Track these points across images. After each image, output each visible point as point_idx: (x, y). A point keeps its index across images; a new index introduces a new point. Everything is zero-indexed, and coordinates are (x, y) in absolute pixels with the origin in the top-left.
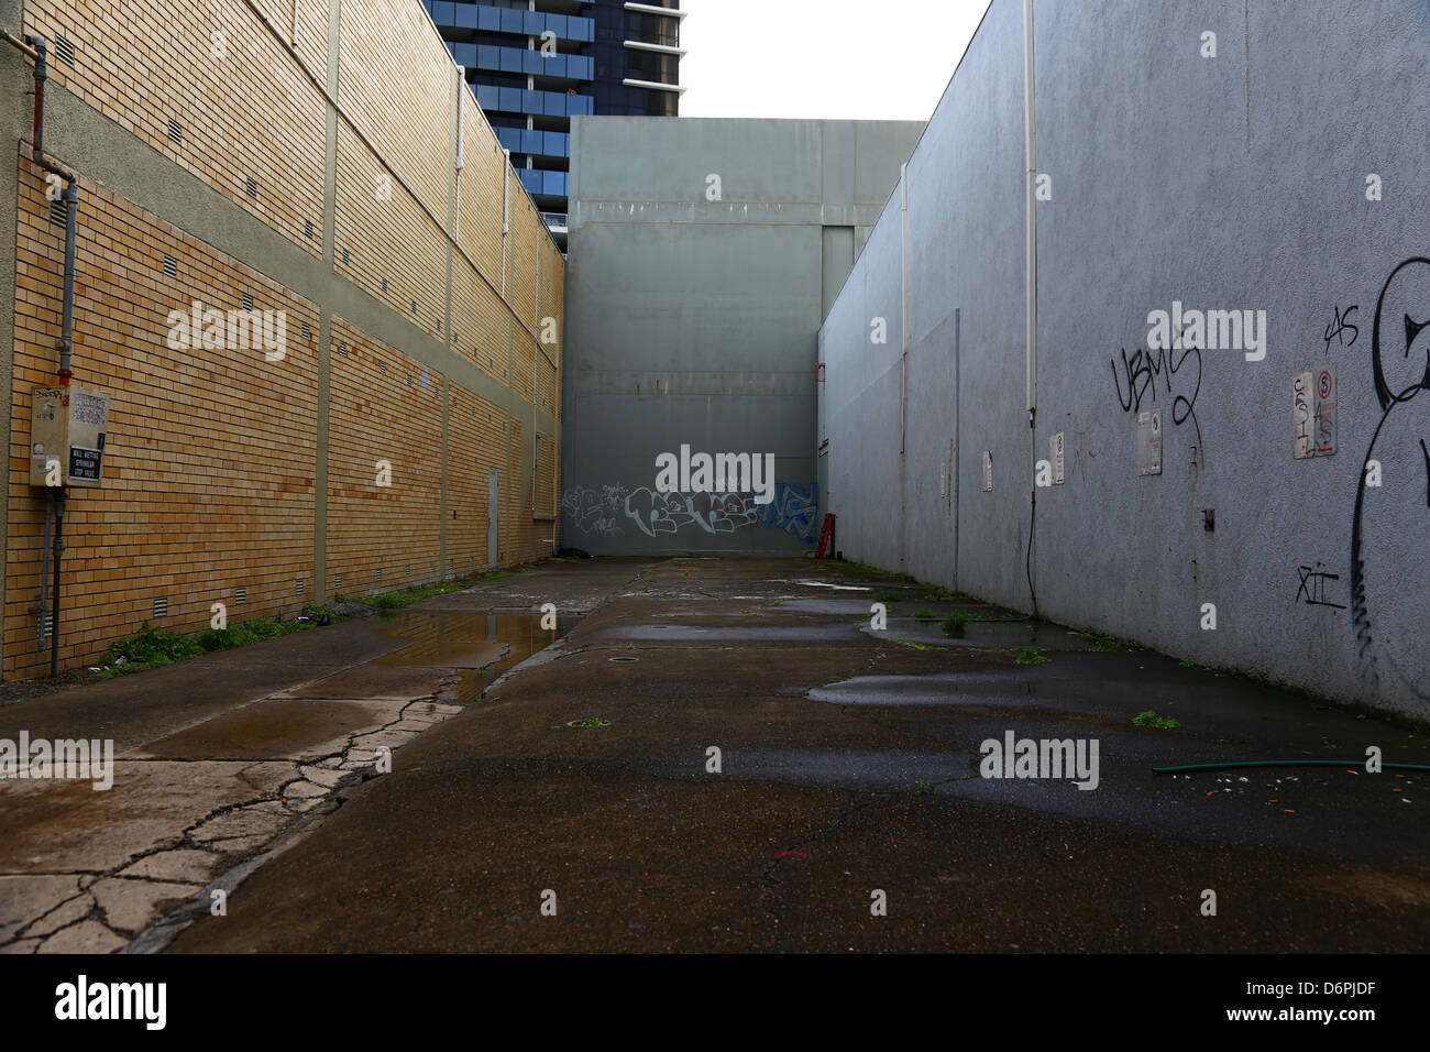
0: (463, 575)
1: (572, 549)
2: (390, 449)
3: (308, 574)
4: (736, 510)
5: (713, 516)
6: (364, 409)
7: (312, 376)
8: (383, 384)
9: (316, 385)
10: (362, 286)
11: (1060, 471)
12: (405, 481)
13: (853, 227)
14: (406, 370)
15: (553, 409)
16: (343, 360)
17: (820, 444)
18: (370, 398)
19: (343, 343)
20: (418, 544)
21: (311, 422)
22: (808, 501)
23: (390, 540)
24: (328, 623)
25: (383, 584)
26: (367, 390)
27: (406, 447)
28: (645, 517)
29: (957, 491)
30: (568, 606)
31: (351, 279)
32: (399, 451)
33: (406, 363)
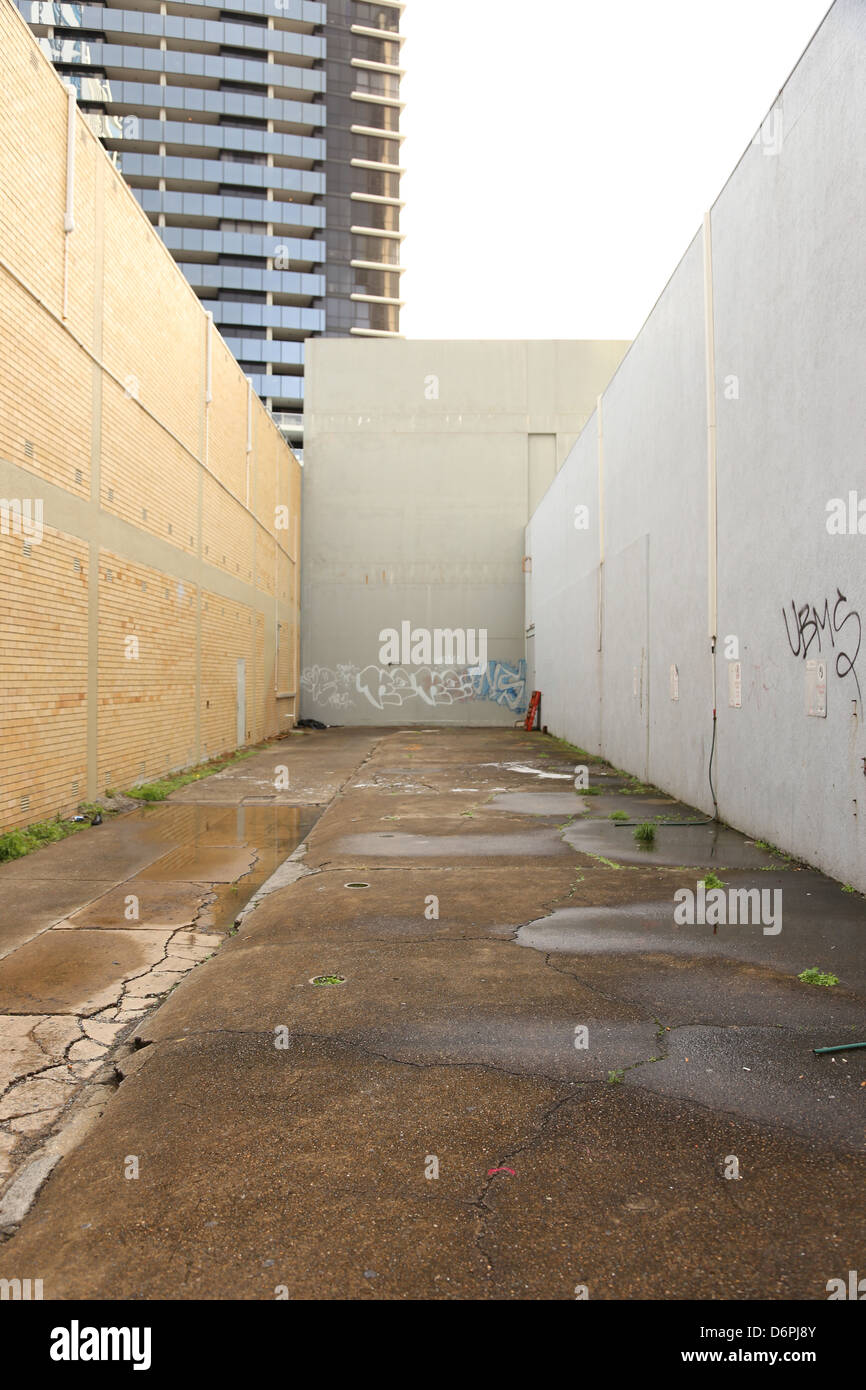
0: (215, 757)
1: (311, 721)
2: (151, 656)
3: (82, 776)
4: (454, 685)
5: (433, 690)
6: (129, 625)
7: (83, 604)
8: (144, 601)
9: (86, 611)
10: (124, 518)
11: (738, 696)
12: (164, 682)
13: (555, 435)
14: (164, 585)
15: (292, 599)
16: (110, 585)
17: (528, 627)
18: (133, 615)
19: (110, 570)
20: (176, 735)
21: (83, 644)
22: (517, 677)
23: (152, 735)
24: (101, 822)
25: (147, 774)
26: (131, 609)
27: (166, 652)
28: (374, 692)
29: (648, 695)
30: (308, 797)
31: (115, 514)
32: (159, 657)
33: (164, 580)
